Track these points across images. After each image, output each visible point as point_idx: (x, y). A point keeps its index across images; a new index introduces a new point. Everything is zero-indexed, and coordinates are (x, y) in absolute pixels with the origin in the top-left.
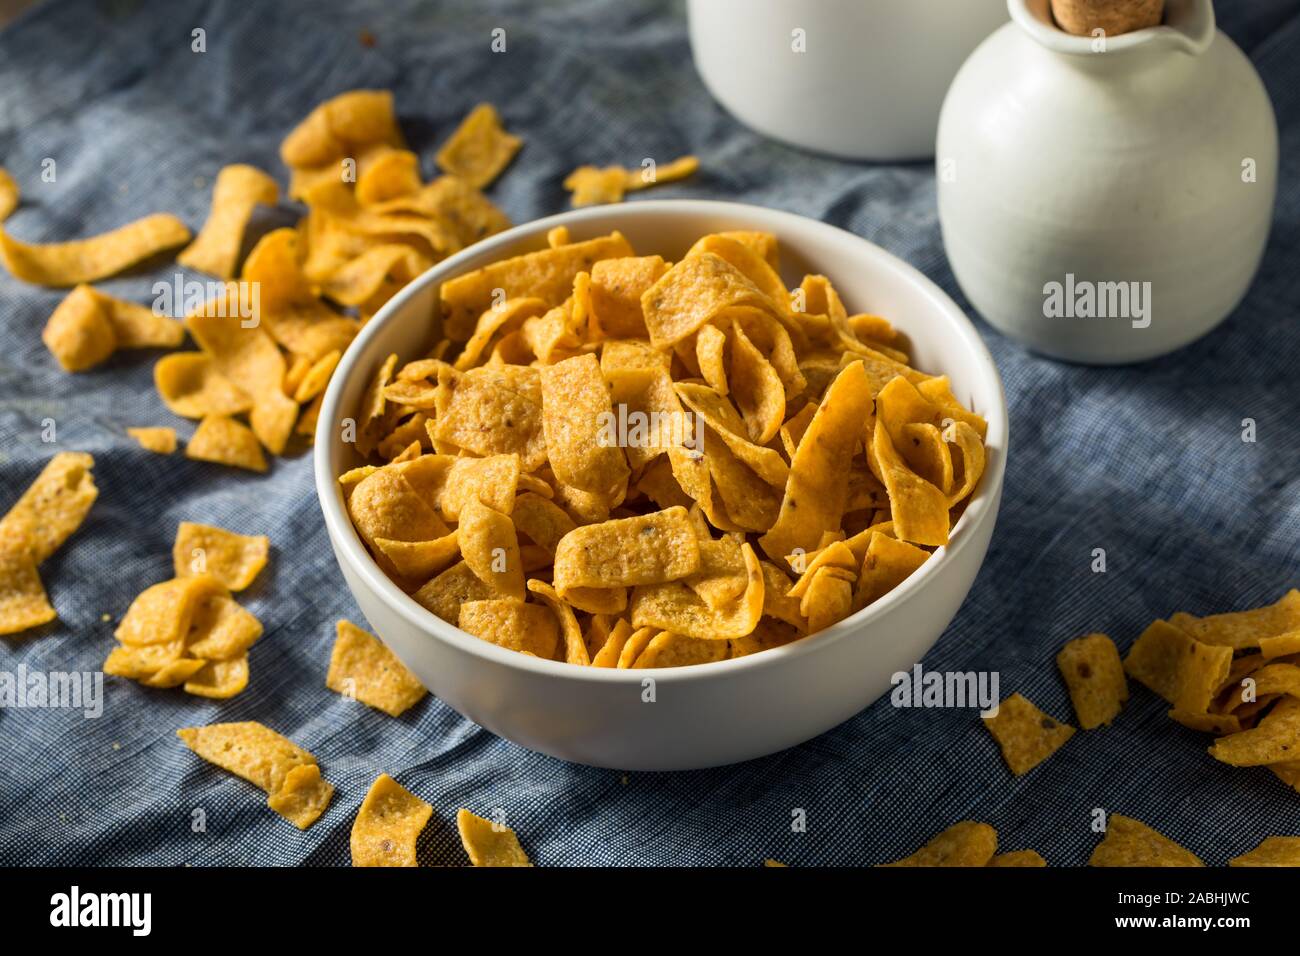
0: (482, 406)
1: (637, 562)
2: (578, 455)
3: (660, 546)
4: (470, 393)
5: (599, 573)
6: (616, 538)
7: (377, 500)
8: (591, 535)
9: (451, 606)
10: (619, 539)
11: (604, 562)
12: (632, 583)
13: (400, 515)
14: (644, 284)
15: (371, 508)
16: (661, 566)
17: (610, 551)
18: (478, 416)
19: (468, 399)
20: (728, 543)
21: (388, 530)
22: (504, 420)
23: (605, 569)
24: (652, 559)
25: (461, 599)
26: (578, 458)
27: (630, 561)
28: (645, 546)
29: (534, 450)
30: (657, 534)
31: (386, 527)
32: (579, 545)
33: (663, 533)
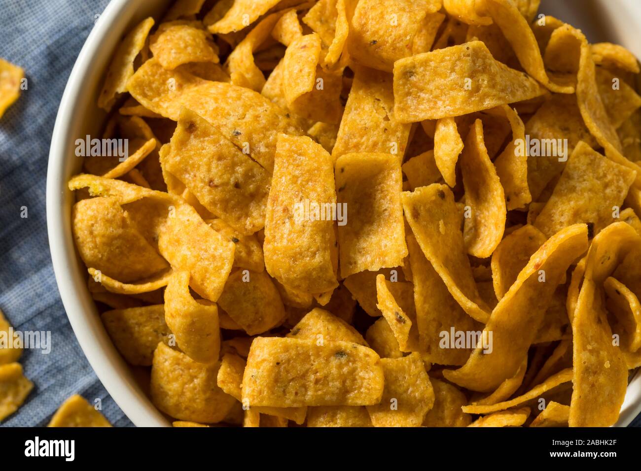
0: (215, 161)
1: (323, 384)
2: (291, 263)
3: (348, 372)
4: (206, 143)
5: (284, 391)
6: (309, 356)
7: (99, 229)
8: (286, 349)
9: (150, 338)
10: (312, 358)
11: (292, 380)
12: (313, 404)
13: (117, 248)
14: (401, 50)
15: (91, 233)
16: (345, 391)
17: (300, 368)
18: (209, 170)
19: (203, 149)
20: (414, 361)
21: (104, 258)
22: (232, 181)
23: (292, 387)
24: (338, 384)
25: (160, 335)
26: (290, 267)
27: (317, 382)
28: (334, 371)
29: (255, 214)
30: (349, 361)
31: (103, 255)
32: (272, 358)
33: (354, 362)
